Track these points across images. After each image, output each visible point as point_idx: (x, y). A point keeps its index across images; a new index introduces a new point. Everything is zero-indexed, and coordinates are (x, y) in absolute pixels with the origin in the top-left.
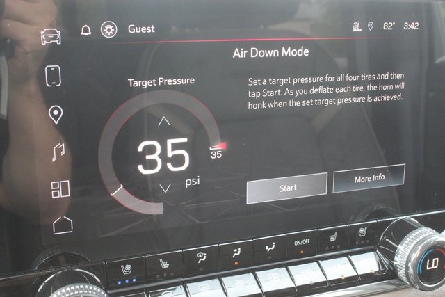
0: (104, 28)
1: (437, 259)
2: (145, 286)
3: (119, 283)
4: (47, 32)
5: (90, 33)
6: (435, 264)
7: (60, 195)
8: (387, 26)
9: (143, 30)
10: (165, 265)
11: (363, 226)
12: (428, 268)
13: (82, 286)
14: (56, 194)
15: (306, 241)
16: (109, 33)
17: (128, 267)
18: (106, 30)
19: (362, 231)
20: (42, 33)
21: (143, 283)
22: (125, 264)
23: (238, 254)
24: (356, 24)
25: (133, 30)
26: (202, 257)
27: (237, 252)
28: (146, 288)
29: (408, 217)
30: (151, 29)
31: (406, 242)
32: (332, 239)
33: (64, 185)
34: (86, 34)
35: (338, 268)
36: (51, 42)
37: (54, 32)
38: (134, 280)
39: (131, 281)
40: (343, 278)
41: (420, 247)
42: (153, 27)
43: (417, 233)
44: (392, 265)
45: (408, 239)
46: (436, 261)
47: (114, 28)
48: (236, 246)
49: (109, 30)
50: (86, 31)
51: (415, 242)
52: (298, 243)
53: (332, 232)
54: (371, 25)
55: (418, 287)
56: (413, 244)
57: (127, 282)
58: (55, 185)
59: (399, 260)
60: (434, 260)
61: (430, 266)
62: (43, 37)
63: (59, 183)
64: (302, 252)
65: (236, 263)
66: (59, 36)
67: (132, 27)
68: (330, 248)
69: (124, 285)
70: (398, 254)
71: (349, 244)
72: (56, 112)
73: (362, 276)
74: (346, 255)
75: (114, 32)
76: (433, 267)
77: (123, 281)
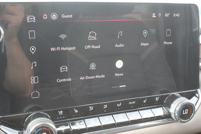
0: (52, 16)
1: (187, 110)
2: (68, 119)
3: (58, 118)
4: (30, 17)
5: (47, 18)
6: (186, 112)
7: (34, 82)
8: (167, 15)
9: (68, 16)
10: (76, 111)
11: (157, 97)
12: (183, 114)
13: (43, 119)
14: (33, 82)
15: (134, 102)
16: (54, 18)
17: (61, 112)
18: (53, 17)
19: (157, 99)
20: (28, 17)
21: (67, 119)
22: (60, 110)
23: (106, 107)
24: (154, 14)
25: (63, 16)
26: (91, 108)
27: (105, 106)
28: (68, 121)
29: (176, 93)
30: (71, 16)
31: (175, 103)
32: (145, 102)
33: (36, 79)
34: (45, 18)
35: (147, 113)
36: (31, 21)
37: (33, 17)
38: (64, 117)
39: (62, 117)
40: (149, 117)
41: (180, 105)
42: (72, 15)
43: (179, 99)
44: (169, 112)
45: (176, 102)
46: (187, 111)
47: (56, 16)
48: (105, 104)
49: (54, 16)
50: (45, 17)
51: (178, 103)
52: (130, 103)
53: (144, 99)
54: (160, 15)
55: (180, 121)
56: (177, 104)
57: (61, 118)
58: (32, 78)
59: (172, 110)
60: (186, 110)
61: (184, 112)
62: (28, 19)
63: (34, 78)
64: (132, 107)
65: (105, 111)
66: (34, 19)
67: (63, 15)
68: (144, 105)
69: (60, 119)
70: (171, 107)
71: (152, 104)
72: (33, 49)
73: (157, 117)
74: (150, 108)
75: (56, 17)
76: (186, 113)
77: (59, 118)
